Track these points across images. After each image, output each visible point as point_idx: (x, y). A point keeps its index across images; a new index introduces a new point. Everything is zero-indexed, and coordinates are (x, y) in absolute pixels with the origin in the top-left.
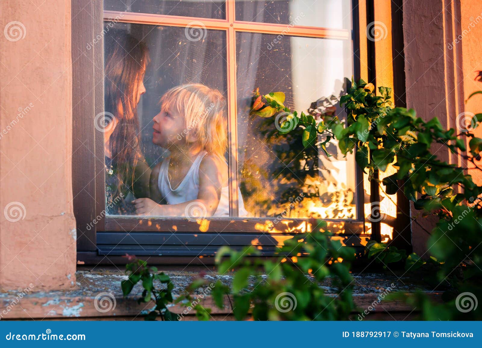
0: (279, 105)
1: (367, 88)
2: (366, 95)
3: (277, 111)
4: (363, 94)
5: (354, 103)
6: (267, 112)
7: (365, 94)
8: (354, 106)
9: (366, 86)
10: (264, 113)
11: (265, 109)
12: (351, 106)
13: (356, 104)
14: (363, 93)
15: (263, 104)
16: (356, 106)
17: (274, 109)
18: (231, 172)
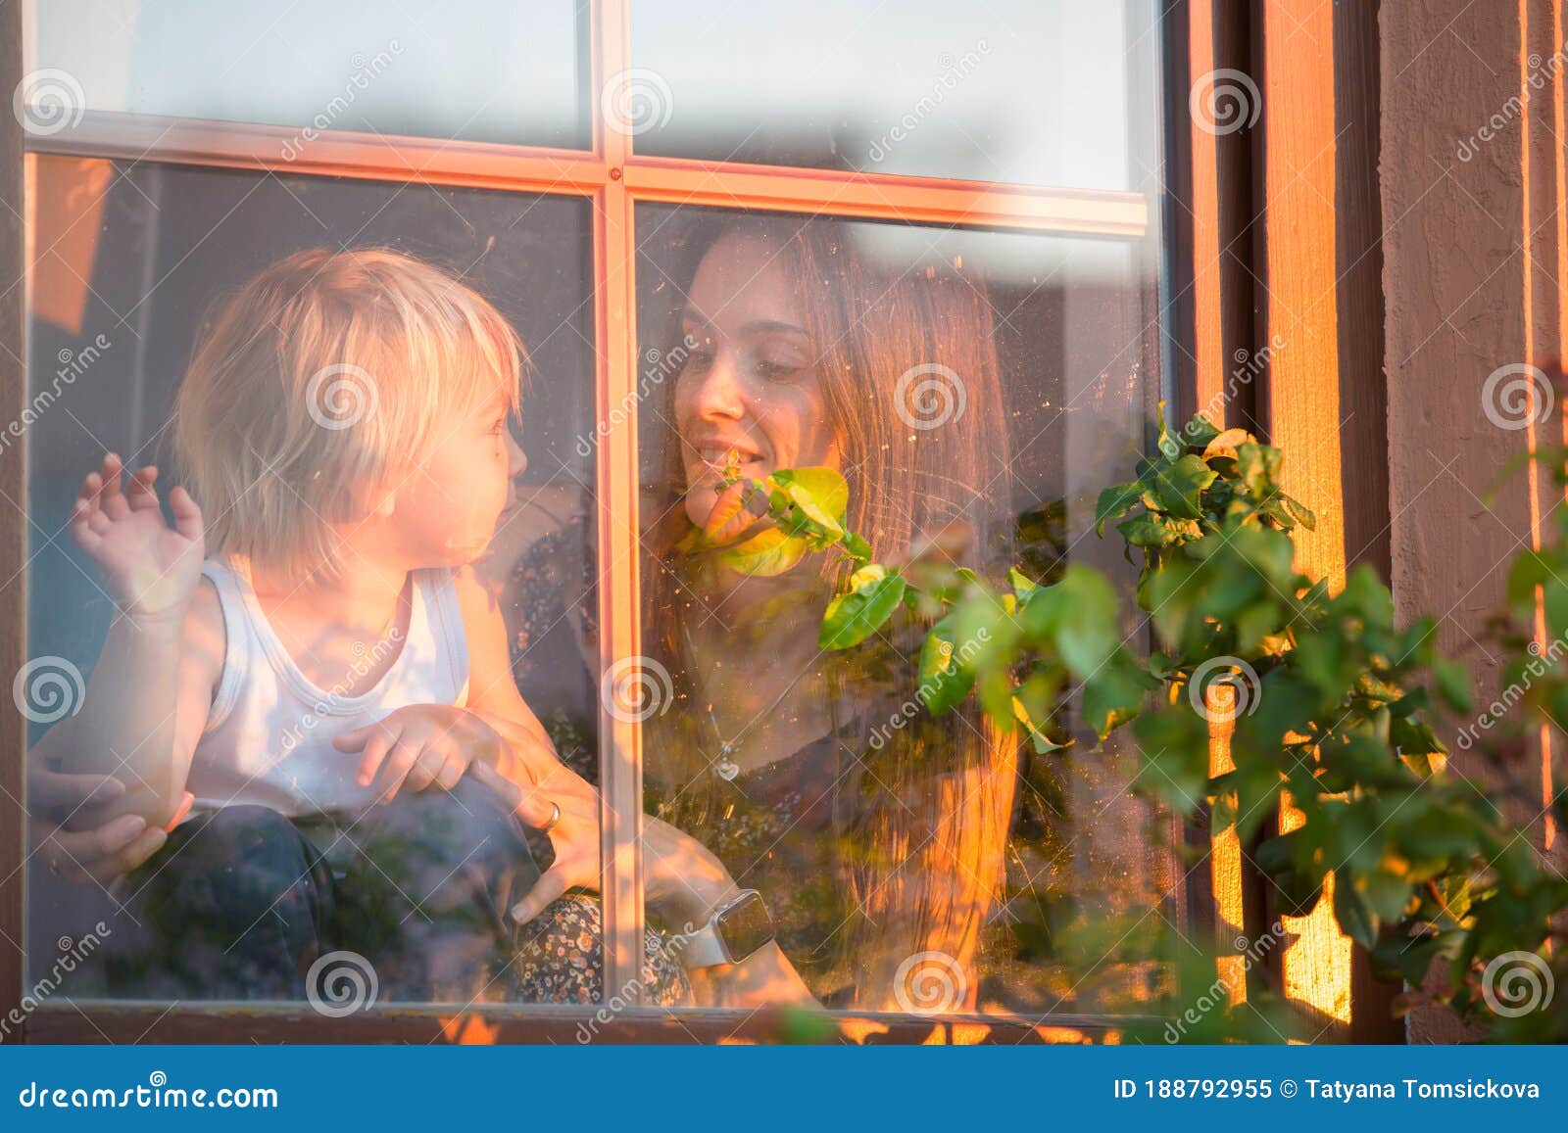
0: (821, 527)
1: (1219, 454)
2: (1207, 485)
3: (816, 550)
4: (1195, 480)
5: (1156, 517)
6: (769, 554)
7: (1204, 479)
8: (1154, 530)
9: (1214, 447)
10: (755, 558)
11: (760, 538)
12: (1143, 532)
13: (1165, 522)
14: (1197, 474)
15: (748, 519)
16: (1163, 531)
17: (798, 541)
18: (611, 803)
